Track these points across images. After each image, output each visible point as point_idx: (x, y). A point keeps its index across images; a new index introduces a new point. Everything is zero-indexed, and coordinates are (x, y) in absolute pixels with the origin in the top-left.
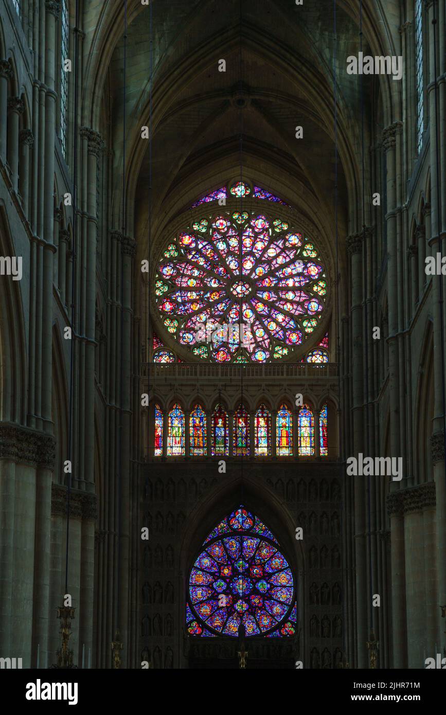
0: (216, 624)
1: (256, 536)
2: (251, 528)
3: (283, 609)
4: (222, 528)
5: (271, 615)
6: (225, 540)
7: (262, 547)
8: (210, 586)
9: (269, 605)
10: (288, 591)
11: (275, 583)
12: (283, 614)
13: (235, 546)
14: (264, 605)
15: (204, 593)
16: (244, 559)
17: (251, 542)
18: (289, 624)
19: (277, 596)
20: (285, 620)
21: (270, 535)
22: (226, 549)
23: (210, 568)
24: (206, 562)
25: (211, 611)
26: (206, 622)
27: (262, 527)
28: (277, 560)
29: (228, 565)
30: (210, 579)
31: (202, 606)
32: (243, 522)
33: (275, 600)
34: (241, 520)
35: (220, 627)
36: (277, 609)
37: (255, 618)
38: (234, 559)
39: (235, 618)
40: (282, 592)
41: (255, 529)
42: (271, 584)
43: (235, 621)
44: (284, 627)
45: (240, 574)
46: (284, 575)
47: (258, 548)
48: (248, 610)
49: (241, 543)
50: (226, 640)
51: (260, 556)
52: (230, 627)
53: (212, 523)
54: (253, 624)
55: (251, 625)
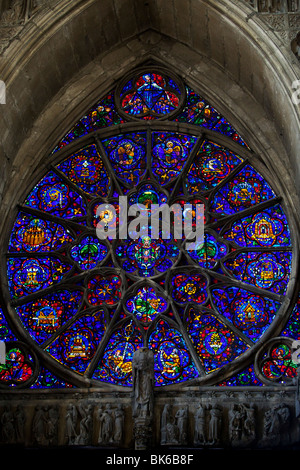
0: (72, 355)
1: (189, 130)
3: (267, 310)
4: (100, 116)
5: (230, 328)
8: (60, 255)
9: (225, 301)
10: (278, 260)
12: (265, 323)
13: (132, 155)
14: (210, 301)
15: (46, 274)
17: (175, 144)
19: (246, 274)
20: (272, 341)
23: (65, 211)
24: (56, 196)
25: (62, 319)
26: (46, 350)
27: (203, 109)
28: (246, 184)
29: (112, 202)
30: (63, 236)
31: (37, 308)
33: (240, 285)
34: (148, 97)
35: (83, 362)
36: (248, 310)
37: (185, 336)
38: (130, 186)
39: (127, 338)
40: (260, 265)
41: (187, 115)
42: (230, 245)
43: (128, 345)
44: (270, 360)
46: (264, 221)
47: (194, 158)
49: (149, 148)
50: (97, 397)
51: (198, 177)
52: (112, 362)
53: (73, 105)
54: (179, 354)
55: (173, 355)
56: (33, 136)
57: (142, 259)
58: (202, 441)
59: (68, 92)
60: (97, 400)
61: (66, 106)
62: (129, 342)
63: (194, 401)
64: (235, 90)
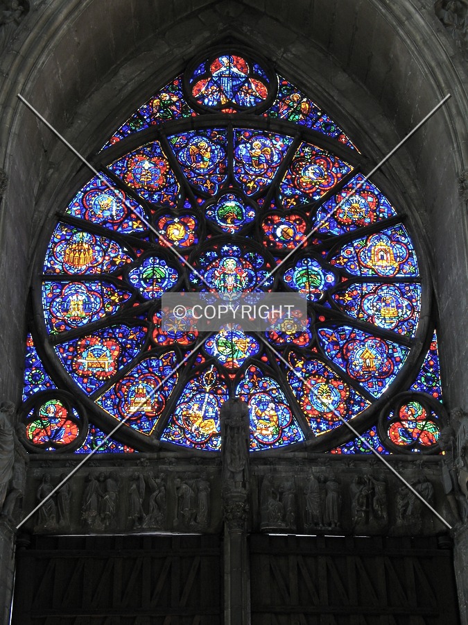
0: (133, 409)
1: (282, 129)
2: (264, 106)
3: (390, 357)
4: (165, 106)
5: (344, 377)
6: (175, 140)
7: (302, 159)
8: (114, 279)
9: (336, 343)
10: (402, 294)
11: (354, 269)
12: (389, 374)
13: (207, 156)
14: (316, 342)
15: (96, 303)
16: (238, 191)
17: (264, 145)
18: (416, 409)
19: (361, 309)
20: (399, 396)
21: (327, 125)
22: (176, 167)
23: (120, 224)
24: (107, 204)
25: (118, 362)
26: (98, 401)
27: (299, 103)
28: (356, 198)
29: (184, 215)
30: (119, 255)
31: (86, 347)
32: (236, 90)
33: (354, 324)
34: (227, 85)
35: (149, 418)
36: (366, 355)
37: (284, 387)
38: (206, 195)
39: (208, 388)
40: (380, 299)
41: (278, 109)
42: (340, 273)
43: (208, 397)
44: (397, 419)
45: (228, 239)
46: (382, 244)
47: (290, 163)
48: (253, 360)
49: (230, 150)
50: (170, 463)
51: (295, 187)
52: (187, 418)
53: (129, 88)
54: (276, 410)
55: (270, 411)
56: (76, 125)
57: (225, 287)
58: (317, 524)
59: (122, 72)
60: (170, 468)
61: (120, 90)
62: (210, 393)
63: (302, 471)
64: (342, 79)
